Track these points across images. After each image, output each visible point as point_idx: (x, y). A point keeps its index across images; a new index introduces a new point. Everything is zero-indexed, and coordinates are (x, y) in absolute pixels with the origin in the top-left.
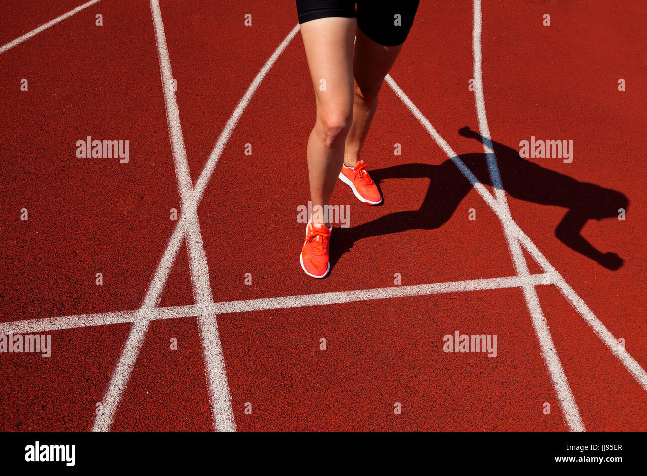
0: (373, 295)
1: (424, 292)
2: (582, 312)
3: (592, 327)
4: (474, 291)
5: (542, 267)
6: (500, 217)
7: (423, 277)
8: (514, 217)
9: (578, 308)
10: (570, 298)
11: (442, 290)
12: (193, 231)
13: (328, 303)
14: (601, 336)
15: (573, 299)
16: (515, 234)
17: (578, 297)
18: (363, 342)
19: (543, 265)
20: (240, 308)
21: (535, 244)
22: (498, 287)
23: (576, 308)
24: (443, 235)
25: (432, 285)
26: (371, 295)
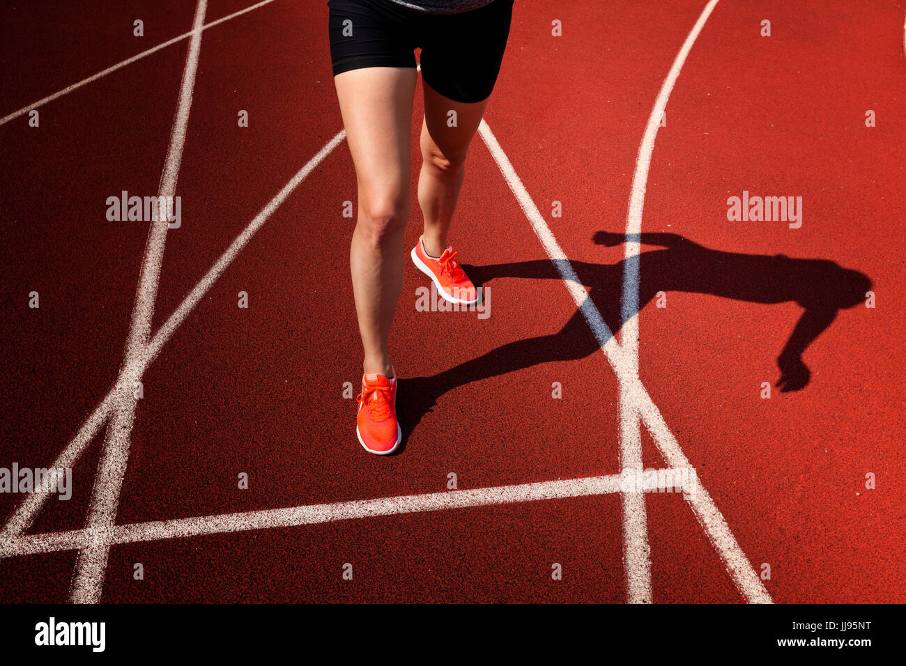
0: (372, 509)
1: (458, 502)
2: (715, 536)
3: (726, 562)
4: (541, 500)
5: (667, 458)
6: (619, 376)
7: (463, 477)
8: (643, 376)
9: (710, 529)
10: (701, 511)
11: (489, 499)
12: (124, 408)
13: (296, 524)
14: (737, 578)
15: (705, 513)
16: (636, 404)
17: (714, 508)
18: (331, 591)
19: (669, 455)
20: (153, 534)
21: (665, 419)
22: (584, 494)
23: (707, 529)
24: (518, 407)
25: (475, 491)
26: (369, 509)
